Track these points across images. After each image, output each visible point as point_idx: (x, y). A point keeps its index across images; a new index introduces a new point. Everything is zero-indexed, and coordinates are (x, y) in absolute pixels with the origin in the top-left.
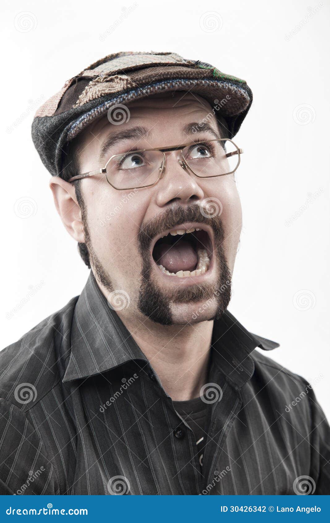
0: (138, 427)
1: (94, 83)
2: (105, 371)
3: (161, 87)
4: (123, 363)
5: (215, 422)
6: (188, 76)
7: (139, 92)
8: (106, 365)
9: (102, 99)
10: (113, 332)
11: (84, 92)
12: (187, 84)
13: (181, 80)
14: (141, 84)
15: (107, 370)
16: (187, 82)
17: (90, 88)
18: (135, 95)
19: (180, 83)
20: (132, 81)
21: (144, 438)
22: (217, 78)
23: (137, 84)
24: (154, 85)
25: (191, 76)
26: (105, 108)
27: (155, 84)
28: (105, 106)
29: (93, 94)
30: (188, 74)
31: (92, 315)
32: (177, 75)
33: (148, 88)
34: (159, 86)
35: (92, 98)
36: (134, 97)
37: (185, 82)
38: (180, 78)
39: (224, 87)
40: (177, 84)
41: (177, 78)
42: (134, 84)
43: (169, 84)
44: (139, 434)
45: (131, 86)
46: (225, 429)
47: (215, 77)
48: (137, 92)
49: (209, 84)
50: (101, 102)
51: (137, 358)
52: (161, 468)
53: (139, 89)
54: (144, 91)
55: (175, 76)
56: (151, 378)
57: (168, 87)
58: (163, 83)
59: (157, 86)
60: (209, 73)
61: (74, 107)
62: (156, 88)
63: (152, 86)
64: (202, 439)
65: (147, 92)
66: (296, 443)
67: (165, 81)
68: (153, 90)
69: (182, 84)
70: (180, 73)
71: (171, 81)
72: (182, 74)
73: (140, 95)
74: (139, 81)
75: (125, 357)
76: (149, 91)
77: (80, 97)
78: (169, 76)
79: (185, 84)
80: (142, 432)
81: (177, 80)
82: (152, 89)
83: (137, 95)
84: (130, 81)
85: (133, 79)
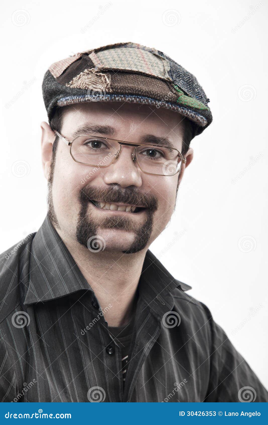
0: (78, 343)
1: (88, 72)
2: (59, 297)
3: (131, 99)
4: (74, 292)
5: (138, 344)
6: (156, 97)
7: (113, 98)
8: (59, 292)
9: (85, 91)
10: (66, 265)
11: (78, 76)
12: (153, 103)
13: (149, 98)
14: (116, 92)
15: (60, 297)
16: (153, 101)
17: (83, 75)
18: (109, 99)
19: (148, 101)
20: (111, 87)
21: (82, 353)
22: (179, 104)
23: (114, 91)
24: (126, 96)
25: (158, 98)
26: (84, 100)
27: (128, 95)
28: (85, 99)
29: (81, 83)
30: (157, 95)
31: (48, 250)
32: (147, 94)
33: (121, 97)
34: (129, 98)
35: (79, 87)
36: (108, 100)
37: (151, 101)
38: (149, 97)
39: (183, 113)
40: (144, 101)
41: (146, 96)
42: (111, 91)
43: (138, 99)
44: (79, 349)
45: (108, 91)
46: (146, 350)
47: (178, 103)
48: (111, 97)
49: (171, 108)
50: (83, 93)
51: (85, 289)
52: (93, 378)
53: (113, 95)
54: (117, 98)
55: (145, 94)
56: (93, 306)
57: (136, 101)
58: (134, 96)
59: (128, 97)
60: (174, 99)
61: (67, 85)
62: (127, 99)
63: (124, 97)
64: (127, 357)
65: (119, 100)
66: (199, 364)
67: (136, 96)
68: (124, 100)
69: (148, 102)
70: (150, 93)
71: (140, 97)
72: (151, 94)
73: (113, 100)
74: (116, 89)
75: (76, 288)
76: (120, 99)
77: (74, 78)
78: (140, 93)
79: (151, 103)
80: (81, 348)
81: (146, 98)
82: (123, 98)
83: (111, 99)
84: (109, 87)
85: (112, 86)
